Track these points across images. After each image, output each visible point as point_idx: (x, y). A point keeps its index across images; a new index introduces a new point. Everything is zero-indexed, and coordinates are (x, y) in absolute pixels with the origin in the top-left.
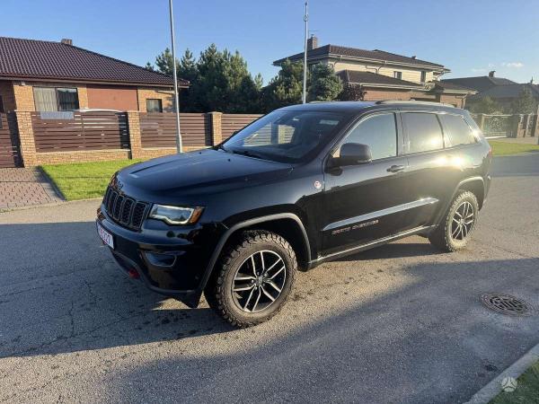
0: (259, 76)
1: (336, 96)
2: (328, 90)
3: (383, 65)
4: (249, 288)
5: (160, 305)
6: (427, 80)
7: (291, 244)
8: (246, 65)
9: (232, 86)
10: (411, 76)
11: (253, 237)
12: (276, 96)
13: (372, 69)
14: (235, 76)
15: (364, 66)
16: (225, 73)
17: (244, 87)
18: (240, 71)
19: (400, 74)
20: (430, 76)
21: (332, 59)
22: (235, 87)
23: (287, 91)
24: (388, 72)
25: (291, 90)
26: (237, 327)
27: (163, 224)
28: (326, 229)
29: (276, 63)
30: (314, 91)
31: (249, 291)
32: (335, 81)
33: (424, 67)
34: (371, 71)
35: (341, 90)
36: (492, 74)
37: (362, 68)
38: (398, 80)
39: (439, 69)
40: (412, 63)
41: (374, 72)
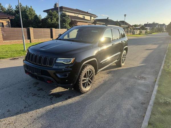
0: (40, 15)
1: (69, 23)
2: (66, 21)
3: (79, 14)
4: (85, 82)
5: (51, 92)
6: (92, 19)
7: (94, 68)
8: (35, 11)
9: (30, 18)
10: (87, 18)
11: (87, 66)
12: (48, 22)
13: (76, 15)
14: (31, 15)
15: (74, 14)
16: (28, 14)
17: (35, 19)
18: (33, 13)
19: (84, 17)
20: (92, 18)
21: (64, 11)
22: (32, 19)
23: (51, 21)
24: (81, 16)
25: (53, 21)
26: (83, 94)
27: (63, 64)
28: (101, 62)
29: (44, 11)
30: (62, 21)
31: (86, 82)
32: (68, 18)
33: (91, 15)
34: (76, 16)
35: (70, 21)
36: (108, 18)
37: (73, 15)
38: (84, 19)
39: (95, 16)
40: (87, 14)
41: (77, 16)
